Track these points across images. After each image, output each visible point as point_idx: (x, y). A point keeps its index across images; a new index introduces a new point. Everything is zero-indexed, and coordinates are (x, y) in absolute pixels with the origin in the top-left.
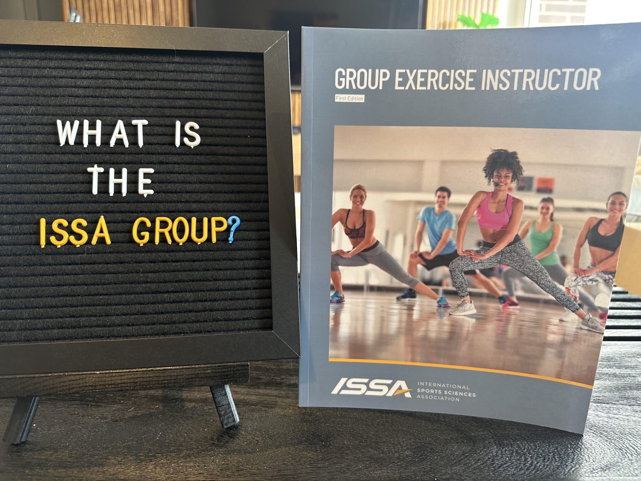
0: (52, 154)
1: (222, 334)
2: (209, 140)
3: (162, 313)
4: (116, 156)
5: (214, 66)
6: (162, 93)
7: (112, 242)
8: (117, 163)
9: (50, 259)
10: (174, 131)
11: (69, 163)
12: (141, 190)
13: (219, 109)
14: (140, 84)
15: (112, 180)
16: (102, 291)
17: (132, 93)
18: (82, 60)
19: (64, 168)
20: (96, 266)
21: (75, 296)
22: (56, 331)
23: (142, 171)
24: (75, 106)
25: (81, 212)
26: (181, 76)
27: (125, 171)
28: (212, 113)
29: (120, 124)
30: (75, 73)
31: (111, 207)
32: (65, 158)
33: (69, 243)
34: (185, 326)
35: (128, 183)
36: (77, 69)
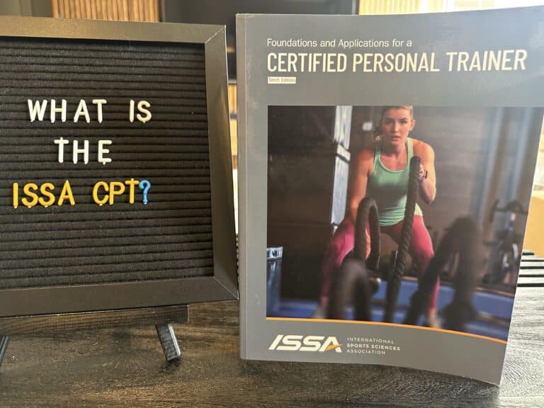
0: (24, 128)
1: (171, 280)
2: (159, 116)
3: (119, 263)
4: (78, 130)
5: (163, 55)
6: (119, 77)
7: (76, 203)
8: (80, 136)
9: (22, 218)
10: (129, 109)
11: (39, 136)
12: (101, 159)
13: (166, 90)
14: (100, 69)
15: (76, 151)
16: (67, 245)
17: (93, 77)
18: (50, 49)
19: (34, 140)
20: (62, 223)
21: (43, 249)
22: (27, 279)
23: (101, 143)
24: (43, 88)
25: (49, 178)
26: (135, 63)
27: (86, 143)
28: (161, 93)
29: (83, 103)
30: (44, 60)
31: (74, 173)
32: (35, 132)
33: (38, 204)
34: (139, 274)
35: (89, 152)
36: (45, 57)
